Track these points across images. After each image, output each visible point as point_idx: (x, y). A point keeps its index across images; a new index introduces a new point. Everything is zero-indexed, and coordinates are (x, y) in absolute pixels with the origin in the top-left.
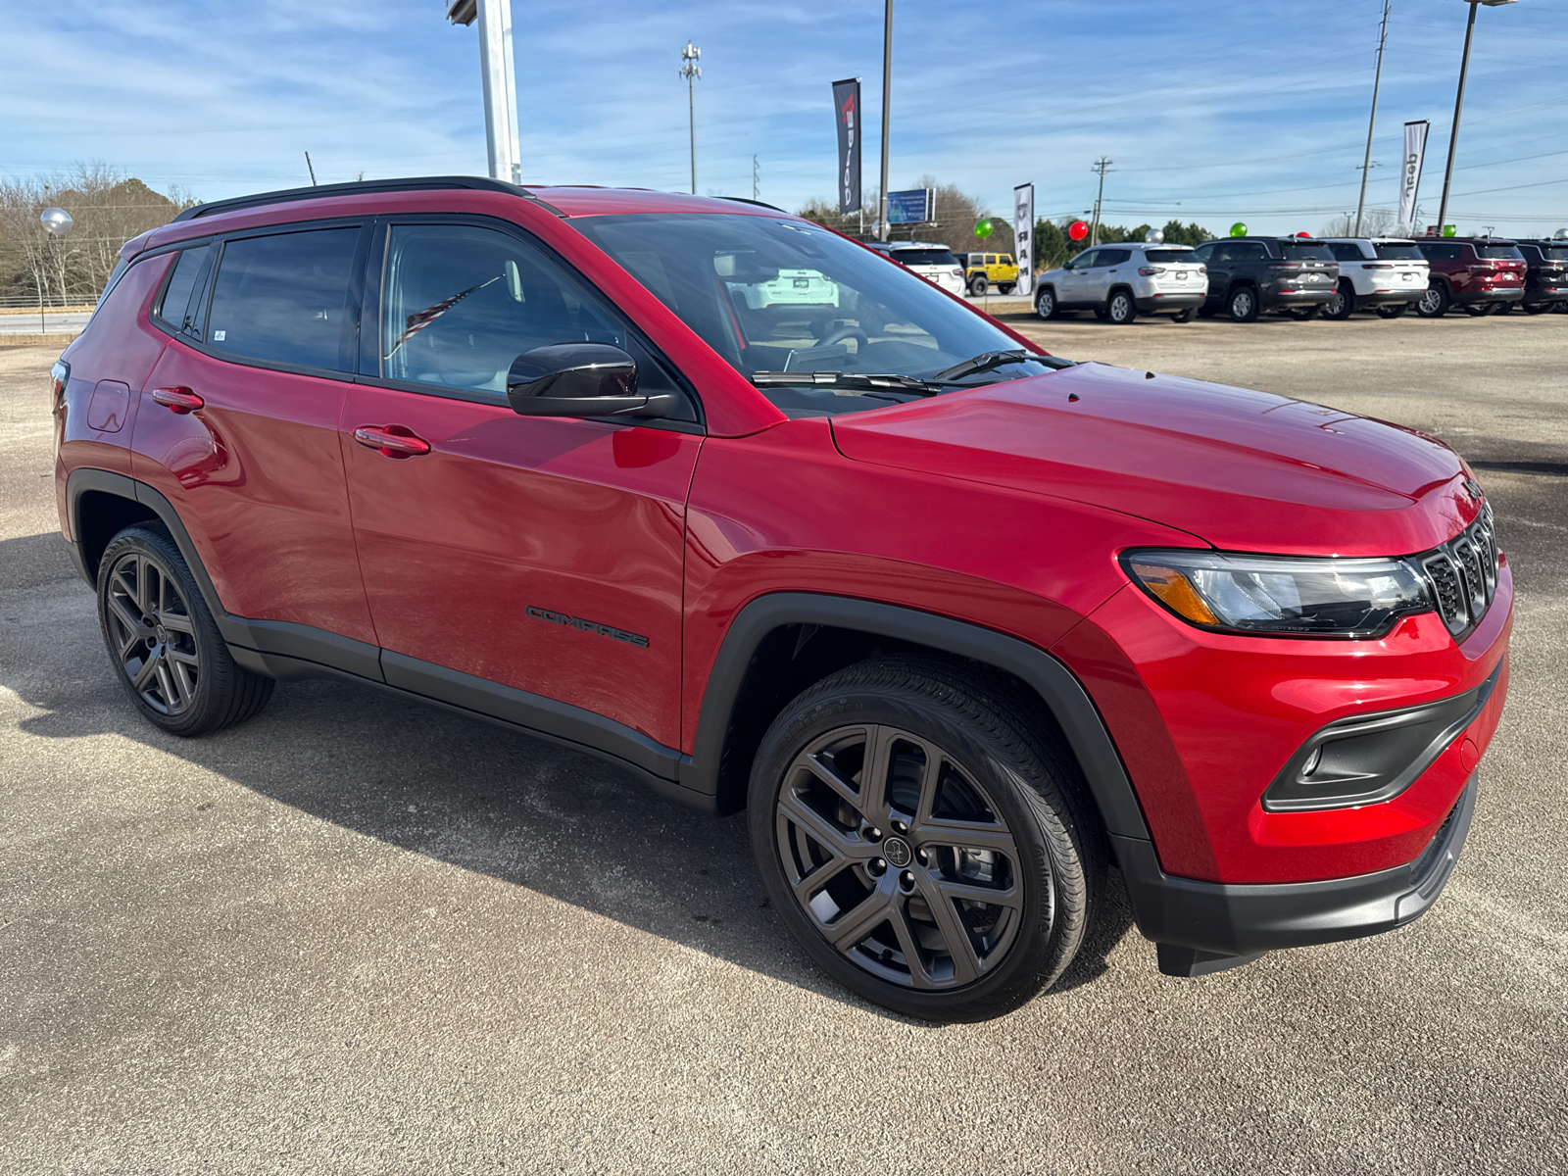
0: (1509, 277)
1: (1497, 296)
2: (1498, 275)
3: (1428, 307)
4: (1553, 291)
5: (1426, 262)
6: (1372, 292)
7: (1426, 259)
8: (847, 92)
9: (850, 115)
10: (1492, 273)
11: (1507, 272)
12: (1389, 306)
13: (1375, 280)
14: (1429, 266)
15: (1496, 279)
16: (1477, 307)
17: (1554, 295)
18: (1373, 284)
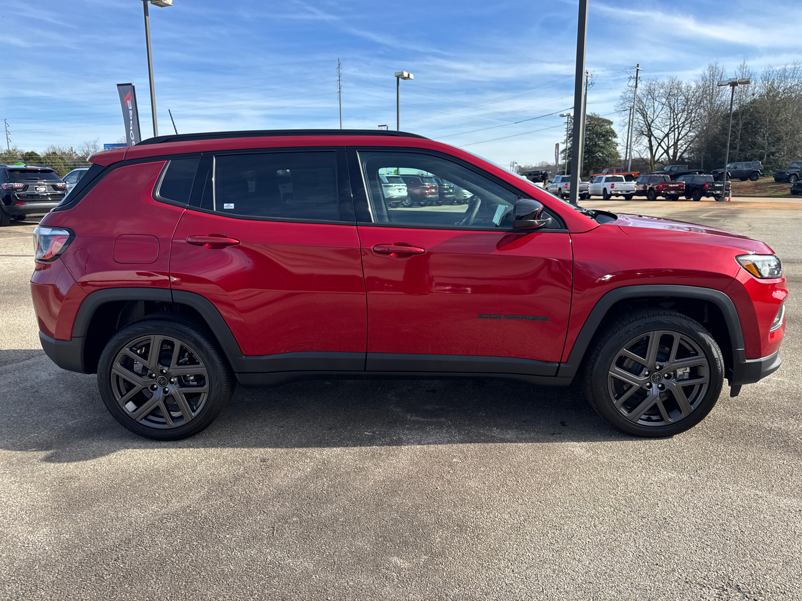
0: (433, 191)
1: (431, 198)
2: (430, 190)
3: (406, 203)
4: (446, 196)
5: (405, 185)
6: (389, 197)
7: (405, 183)
8: (127, 91)
9: (129, 102)
10: (428, 189)
11: (432, 189)
12: (393, 203)
13: (389, 192)
14: (407, 186)
15: (429, 191)
16: (422, 203)
17: (447, 198)
18: (389, 194)
